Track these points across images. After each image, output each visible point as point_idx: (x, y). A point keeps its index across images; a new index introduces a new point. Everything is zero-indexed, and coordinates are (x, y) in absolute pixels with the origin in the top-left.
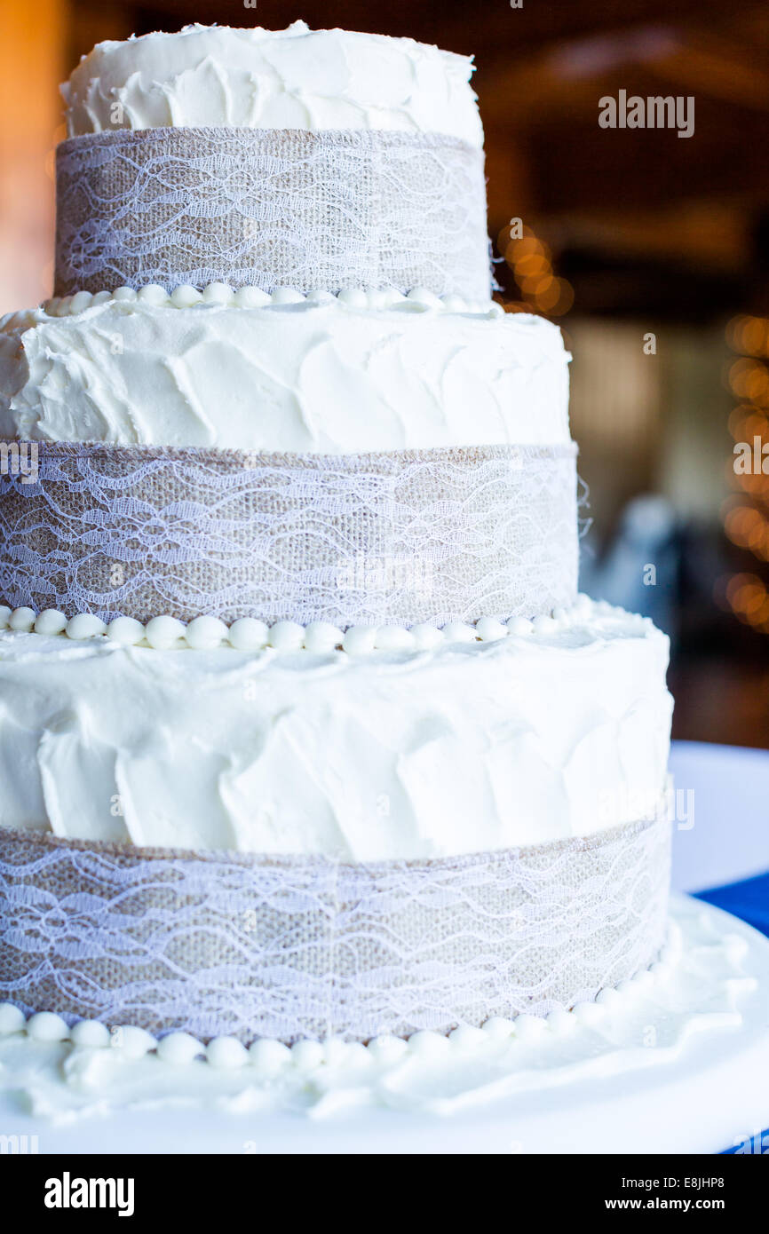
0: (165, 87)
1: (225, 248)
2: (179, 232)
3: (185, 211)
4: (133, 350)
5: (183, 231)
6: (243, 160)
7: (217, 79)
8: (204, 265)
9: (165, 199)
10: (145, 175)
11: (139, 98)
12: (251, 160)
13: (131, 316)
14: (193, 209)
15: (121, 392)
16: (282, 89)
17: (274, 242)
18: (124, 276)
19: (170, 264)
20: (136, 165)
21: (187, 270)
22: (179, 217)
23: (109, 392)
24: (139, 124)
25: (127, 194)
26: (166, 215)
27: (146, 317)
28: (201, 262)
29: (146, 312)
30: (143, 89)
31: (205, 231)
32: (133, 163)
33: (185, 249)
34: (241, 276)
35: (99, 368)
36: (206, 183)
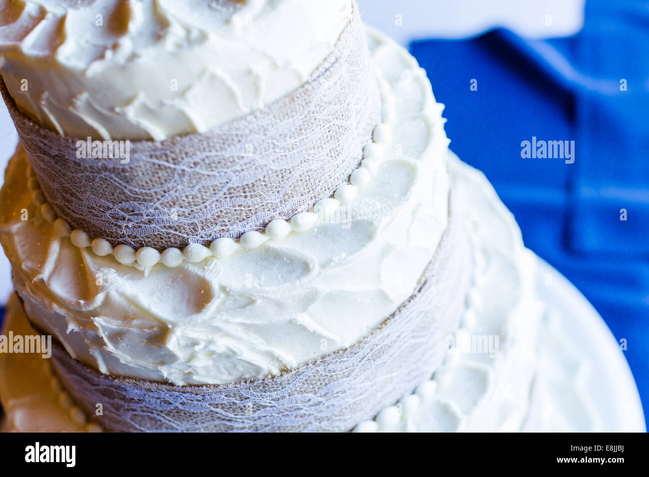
0: (178, 103)
1: (270, 196)
2: (228, 199)
3: (230, 185)
4: (266, 322)
5: (231, 198)
6: (266, 135)
7: (223, 83)
8: (256, 213)
9: (209, 183)
10: (183, 170)
11: (149, 112)
12: (272, 132)
13: (257, 304)
14: (235, 182)
15: (263, 346)
16: (274, 65)
17: (302, 175)
18: (185, 236)
19: (226, 220)
20: (172, 166)
21: (244, 219)
22: (225, 190)
23: (253, 349)
24: (159, 134)
25: (170, 185)
26: (213, 192)
27: (270, 300)
28: (253, 212)
29: (265, 295)
30: (151, 105)
31: (250, 192)
32: (166, 164)
33: (237, 208)
34: (287, 208)
35: (240, 339)
36: (242, 162)
